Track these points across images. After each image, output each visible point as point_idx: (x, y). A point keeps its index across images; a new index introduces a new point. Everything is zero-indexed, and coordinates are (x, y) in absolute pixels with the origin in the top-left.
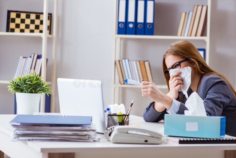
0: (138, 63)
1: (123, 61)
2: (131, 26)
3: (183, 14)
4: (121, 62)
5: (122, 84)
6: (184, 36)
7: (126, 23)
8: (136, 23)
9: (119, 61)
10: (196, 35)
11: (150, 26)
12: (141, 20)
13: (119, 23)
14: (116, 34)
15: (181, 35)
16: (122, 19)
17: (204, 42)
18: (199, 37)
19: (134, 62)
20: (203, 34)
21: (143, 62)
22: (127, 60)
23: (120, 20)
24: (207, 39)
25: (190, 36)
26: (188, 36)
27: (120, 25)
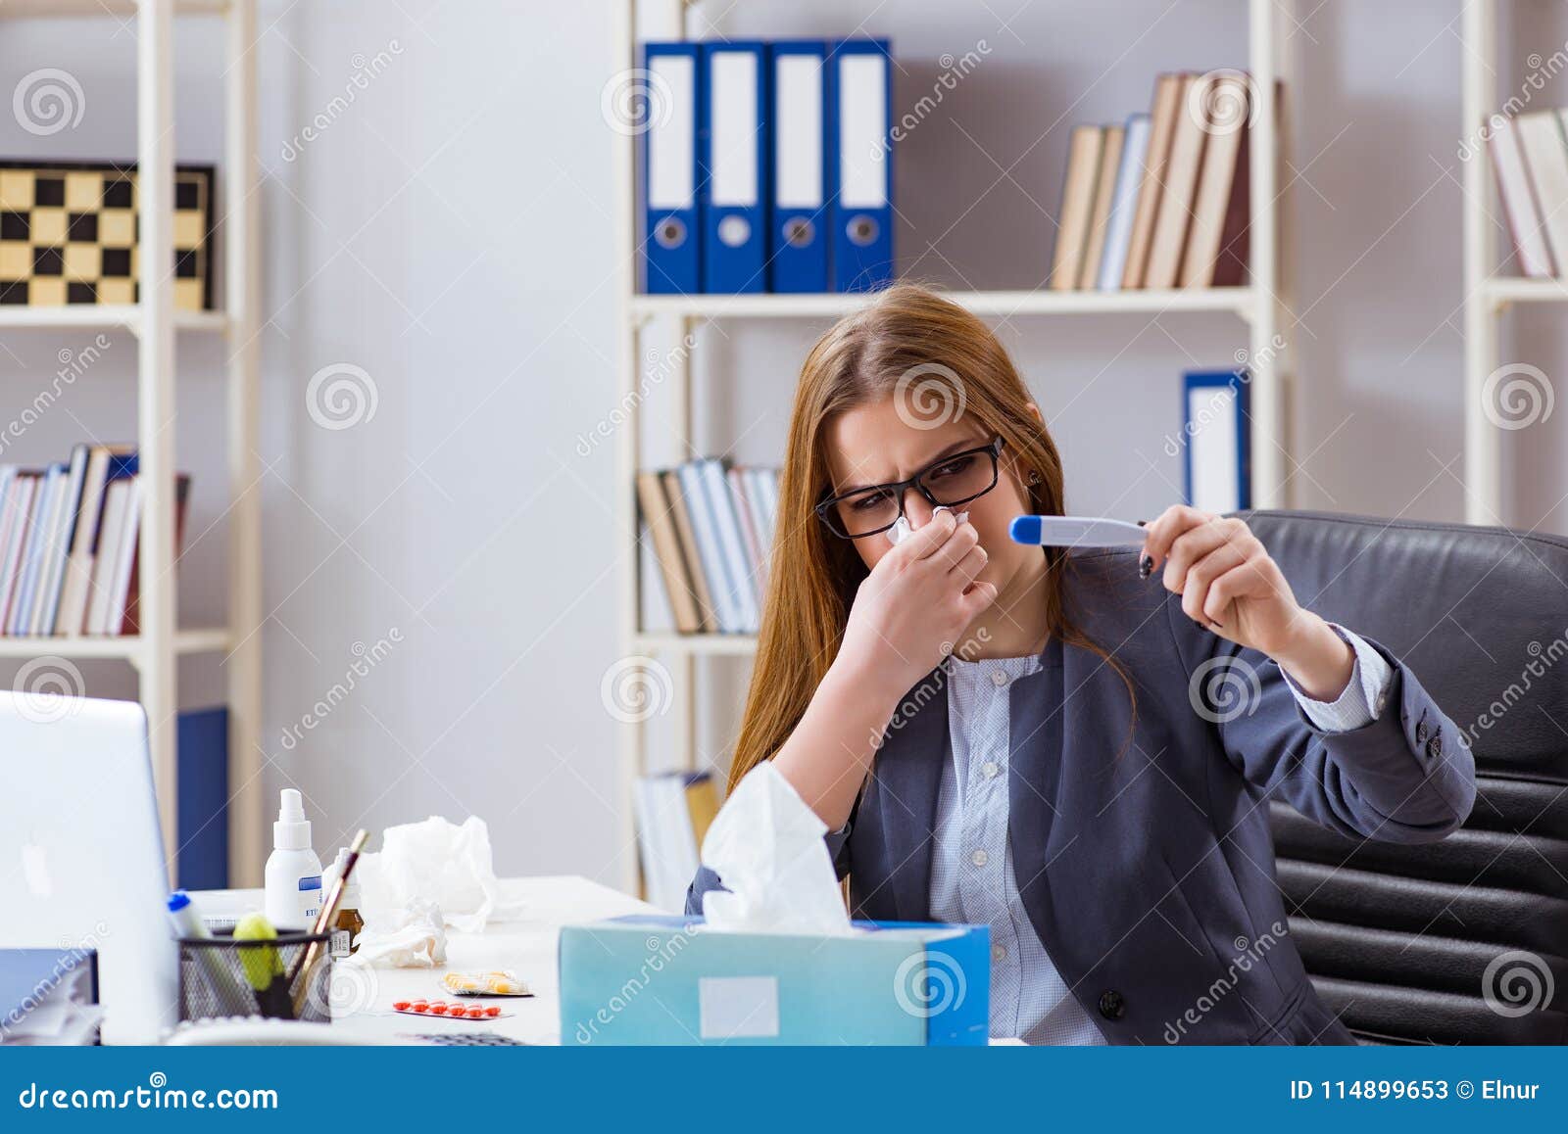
1: (690, 475)
2: (734, 232)
3: (1088, 143)
4: (672, 483)
5: (683, 633)
6: (1098, 287)
7: (703, 214)
8: (767, 212)
9: (662, 476)
10: (1178, 283)
11: (864, 230)
12: (799, 187)
13: (653, 216)
14: (638, 290)
15: (1078, 287)
16: (673, 190)
17: (1235, 326)
18: (1199, 296)
20: (1231, 270)
22: (713, 471)
23: (661, 199)
24: (1256, 301)
25: (1141, 285)
26: (1123, 287)
27: (661, 228)
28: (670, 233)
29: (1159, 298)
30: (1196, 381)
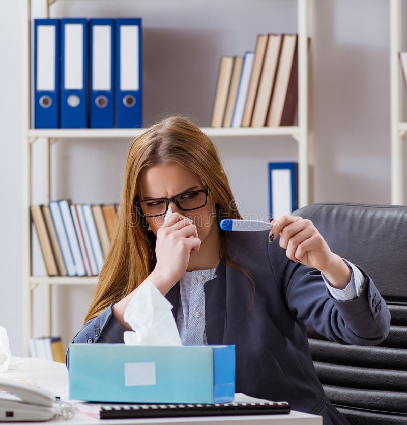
0: (97, 210)
1: (54, 206)
2: (74, 101)
3: (227, 63)
4: (46, 210)
5: (51, 276)
6: (231, 126)
7: (60, 94)
8: (87, 92)
9: (42, 207)
10: (266, 124)
11: (130, 101)
12: (102, 82)
13: (38, 94)
14: (30, 127)
15: (223, 126)
16: (47, 83)
17: (291, 142)
18: (275, 129)
19: (87, 209)
20: (289, 118)
21: (112, 207)
22: (64, 205)
23: (41, 87)
24: (300, 132)
25: (250, 125)
26: (242, 126)
27: (41, 100)
28: (45, 102)
29: (258, 130)
30: (273, 166)
